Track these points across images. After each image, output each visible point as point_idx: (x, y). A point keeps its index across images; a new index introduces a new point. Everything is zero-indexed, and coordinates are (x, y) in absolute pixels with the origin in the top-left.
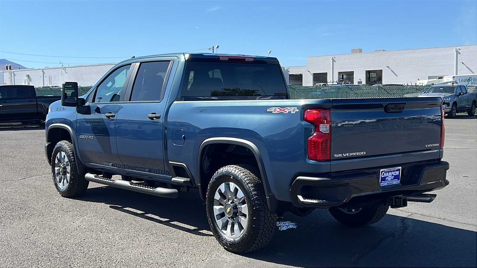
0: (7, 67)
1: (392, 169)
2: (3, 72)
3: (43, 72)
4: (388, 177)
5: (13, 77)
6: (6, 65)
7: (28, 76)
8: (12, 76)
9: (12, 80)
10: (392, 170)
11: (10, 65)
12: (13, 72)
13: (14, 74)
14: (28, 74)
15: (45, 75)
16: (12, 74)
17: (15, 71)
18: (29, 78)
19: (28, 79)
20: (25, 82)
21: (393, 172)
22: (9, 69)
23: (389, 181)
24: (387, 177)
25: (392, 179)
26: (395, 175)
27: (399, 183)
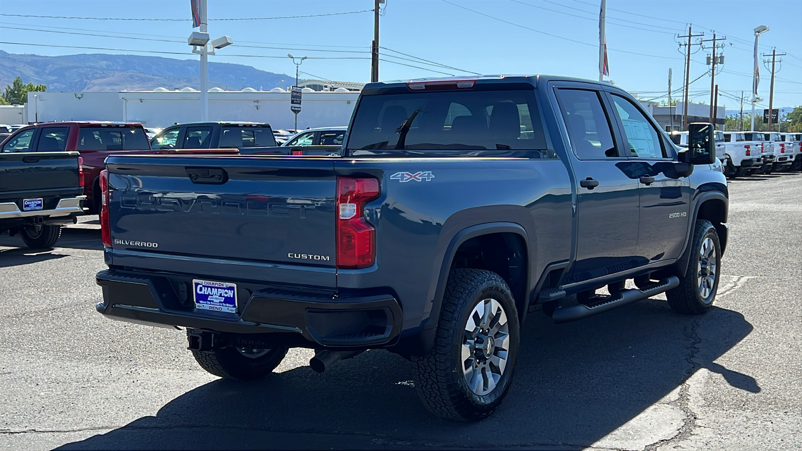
1: (217, 284)
4: (212, 295)
10: (216, 286)
21: (221, 290)
23: (214, 304)
24: (209, 295)
25: (220, 302)
26: (226, 296)
27: (236, 313)
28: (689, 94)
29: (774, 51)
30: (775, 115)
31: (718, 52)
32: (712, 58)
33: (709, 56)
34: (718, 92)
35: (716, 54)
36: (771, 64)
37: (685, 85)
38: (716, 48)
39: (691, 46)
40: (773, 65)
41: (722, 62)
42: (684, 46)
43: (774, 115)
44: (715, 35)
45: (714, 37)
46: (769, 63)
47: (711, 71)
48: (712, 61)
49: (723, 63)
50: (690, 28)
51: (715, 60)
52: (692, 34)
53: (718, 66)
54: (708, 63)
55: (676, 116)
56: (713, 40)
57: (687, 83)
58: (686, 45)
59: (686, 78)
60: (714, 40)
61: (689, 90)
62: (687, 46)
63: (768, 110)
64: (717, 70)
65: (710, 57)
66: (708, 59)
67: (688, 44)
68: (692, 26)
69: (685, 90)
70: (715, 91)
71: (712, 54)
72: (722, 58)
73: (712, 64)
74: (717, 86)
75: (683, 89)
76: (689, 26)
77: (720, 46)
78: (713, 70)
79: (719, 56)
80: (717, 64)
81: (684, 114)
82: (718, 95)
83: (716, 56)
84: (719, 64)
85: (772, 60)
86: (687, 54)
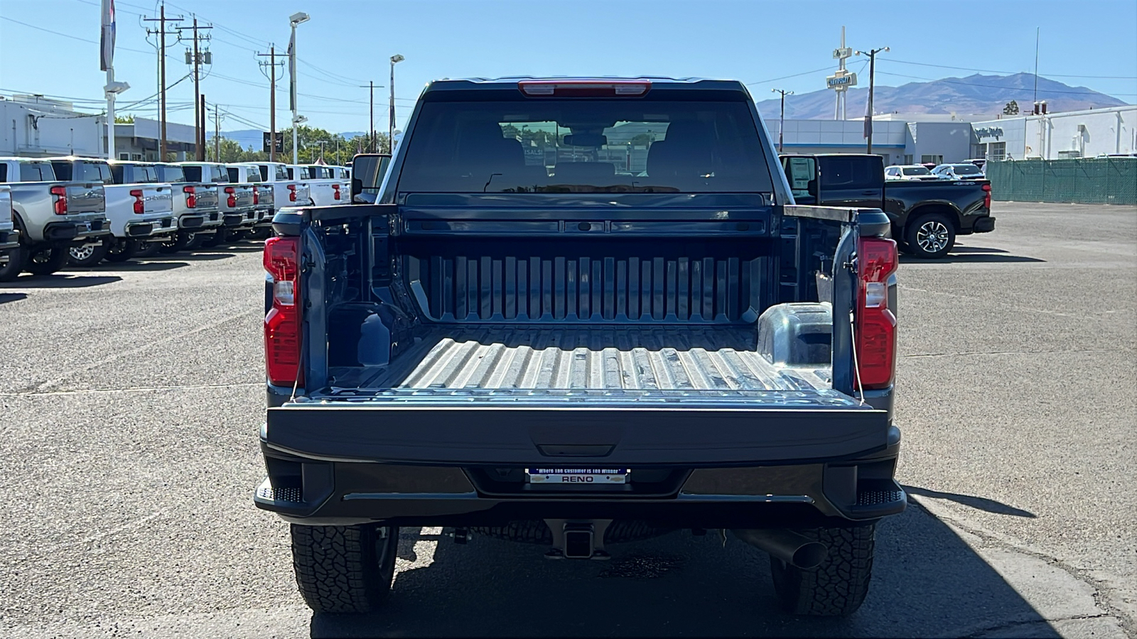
0: (1037, 107)
2: (1026, 120)
3: (1119, 117)
5: (1047, 131)
6: (1036, 103)
7: (1083, 129)
8: (1045, 129)
9: (1044, 140)
11: (1043, 102)
12: (1047, 119)
13: (1050, 123)
14: (1083, 124)
15: (1122, 125)
16: (1047, 123)
17: (1051, 118)
18: (1084, 133)
19: (1082, 135)
20: (1074, 144)
22: (1041, 113)
27: (626, 483)
28: (167, 106)
29: (273, 49)
30: (280, 141)
31: (202, 45)
32: (193, 54)
33: (189, 51)
34: (206, 105)
35: (198, 48)
36: (269, 68)
37: (160, 90)
38: (198, 41)
39: (166, 36)
40: (273, 68)
41: (208, 61)
42: (155, 34)
43: (277, 141)
44: (195, 21)
45: (195, 24)
46: (268, 66)
47: (194, 74)
48: (193, 58)
49: (210, 63)
50: (162, 8)
51: (198, 58)
52: (166, 17)
53: (204, 67)
54: (189, 62)
55: (135, 140)
56: (193, 28)
57: (163, 89)
58: (157, 32)
59: (160, 83)
60: (195, 28)
61: (166, 101)
62: (160, 35)
63: (269, 134)
64: (202, 73)
65: (190, 53)
66: (188, 55)
67: (160, 31)
68: (164, 5)
69: (160, 101)
70: (201, 102)
71: (193, 48)
72: (208, 55)
73: (193, 63)
74: (203, 96)
75: (156, 98)
76: (161, 4)
77: (205, 37)
78: (196, 72)
79: (203, 52)
80: (201, 63)
81: (161, 138)
82: (206, 110)
83: (199, 51)
84: (204, 64)
85: (270, 62)
86: (160, 46)
